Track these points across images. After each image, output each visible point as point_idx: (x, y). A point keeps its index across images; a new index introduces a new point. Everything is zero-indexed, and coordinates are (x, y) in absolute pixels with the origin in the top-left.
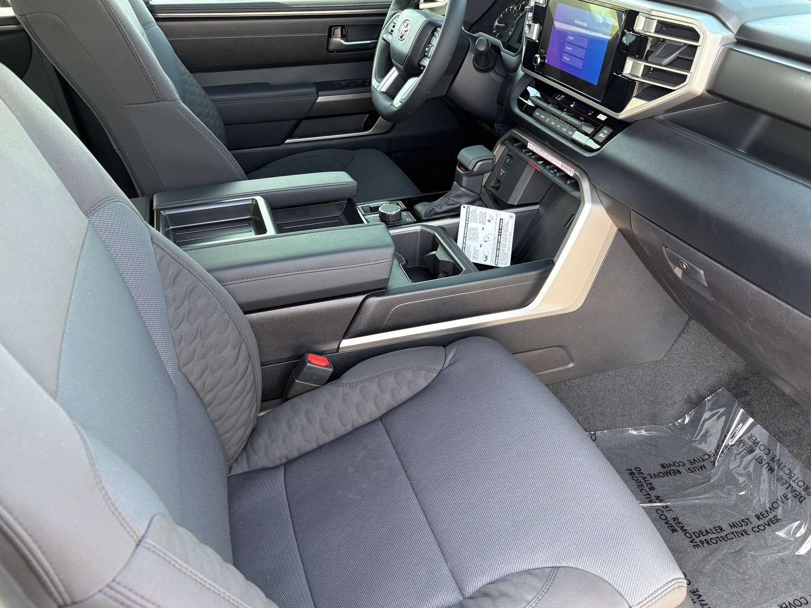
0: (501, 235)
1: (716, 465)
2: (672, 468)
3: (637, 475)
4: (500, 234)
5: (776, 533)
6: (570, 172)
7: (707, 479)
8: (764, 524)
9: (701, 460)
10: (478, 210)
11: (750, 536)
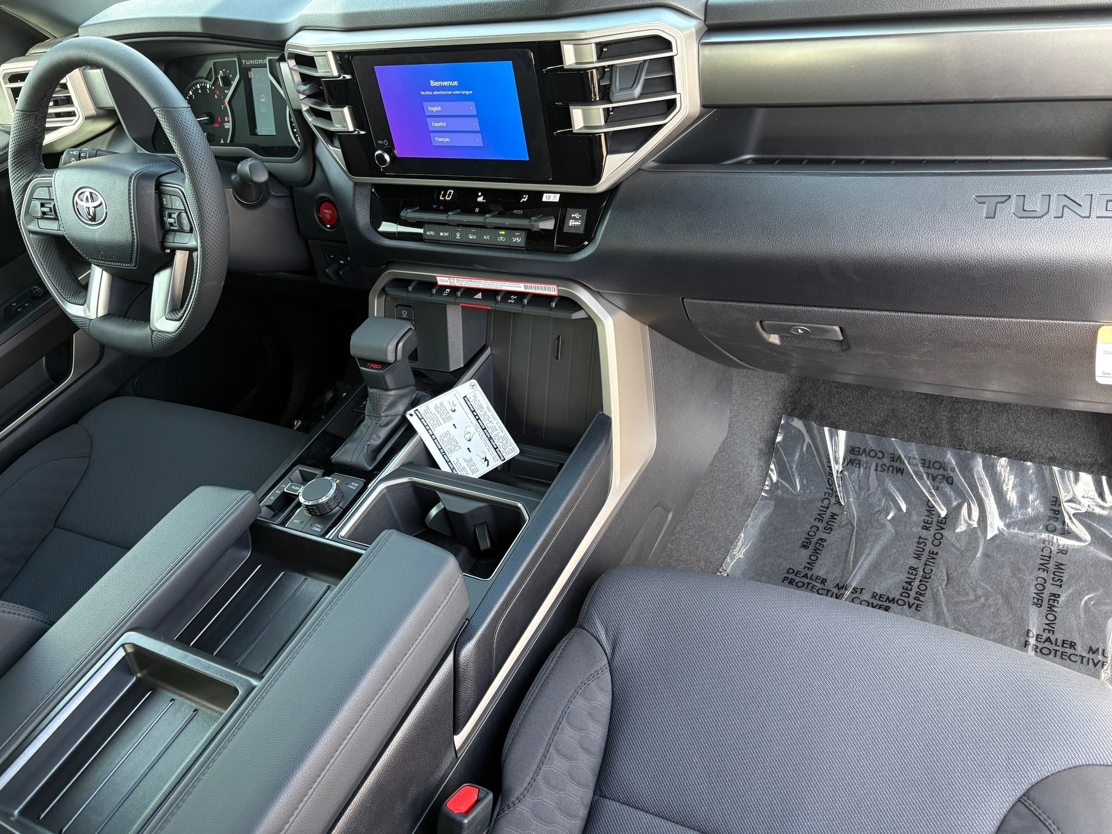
0: (479, 419)
1: (843, 504)
2: (814, 540)
3: (797, 579)
4: (477, 418)
5: (957, 531)
6: (551, 290)
7: (850, 526)
8: (937, 532)
9: (825, 509)
10: (430, 407)
11: (940, 554)
